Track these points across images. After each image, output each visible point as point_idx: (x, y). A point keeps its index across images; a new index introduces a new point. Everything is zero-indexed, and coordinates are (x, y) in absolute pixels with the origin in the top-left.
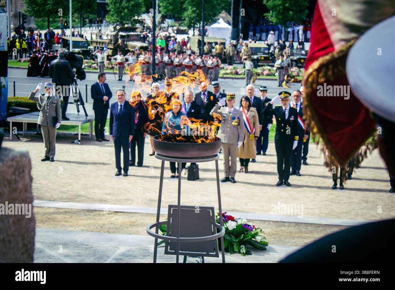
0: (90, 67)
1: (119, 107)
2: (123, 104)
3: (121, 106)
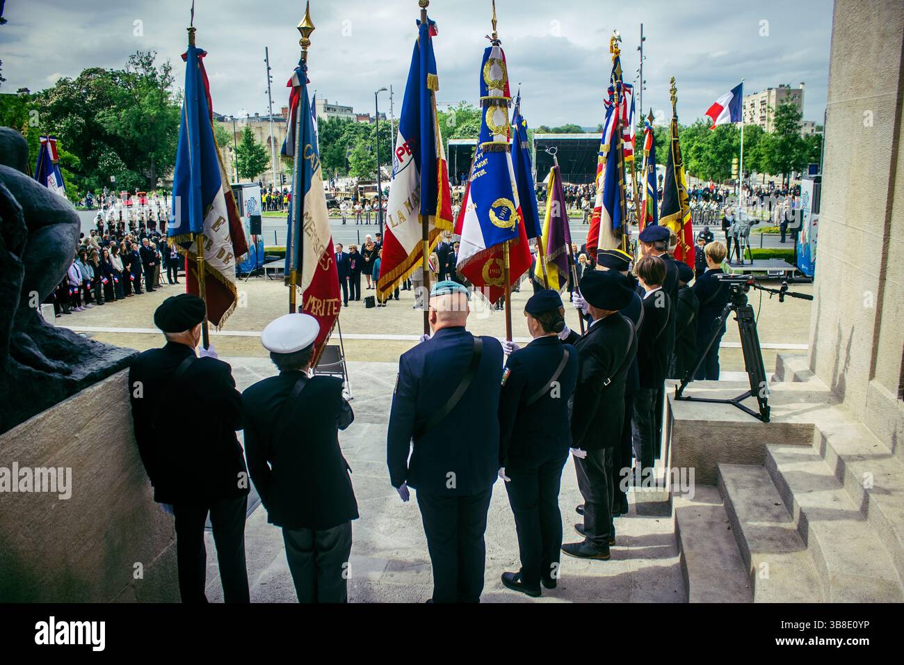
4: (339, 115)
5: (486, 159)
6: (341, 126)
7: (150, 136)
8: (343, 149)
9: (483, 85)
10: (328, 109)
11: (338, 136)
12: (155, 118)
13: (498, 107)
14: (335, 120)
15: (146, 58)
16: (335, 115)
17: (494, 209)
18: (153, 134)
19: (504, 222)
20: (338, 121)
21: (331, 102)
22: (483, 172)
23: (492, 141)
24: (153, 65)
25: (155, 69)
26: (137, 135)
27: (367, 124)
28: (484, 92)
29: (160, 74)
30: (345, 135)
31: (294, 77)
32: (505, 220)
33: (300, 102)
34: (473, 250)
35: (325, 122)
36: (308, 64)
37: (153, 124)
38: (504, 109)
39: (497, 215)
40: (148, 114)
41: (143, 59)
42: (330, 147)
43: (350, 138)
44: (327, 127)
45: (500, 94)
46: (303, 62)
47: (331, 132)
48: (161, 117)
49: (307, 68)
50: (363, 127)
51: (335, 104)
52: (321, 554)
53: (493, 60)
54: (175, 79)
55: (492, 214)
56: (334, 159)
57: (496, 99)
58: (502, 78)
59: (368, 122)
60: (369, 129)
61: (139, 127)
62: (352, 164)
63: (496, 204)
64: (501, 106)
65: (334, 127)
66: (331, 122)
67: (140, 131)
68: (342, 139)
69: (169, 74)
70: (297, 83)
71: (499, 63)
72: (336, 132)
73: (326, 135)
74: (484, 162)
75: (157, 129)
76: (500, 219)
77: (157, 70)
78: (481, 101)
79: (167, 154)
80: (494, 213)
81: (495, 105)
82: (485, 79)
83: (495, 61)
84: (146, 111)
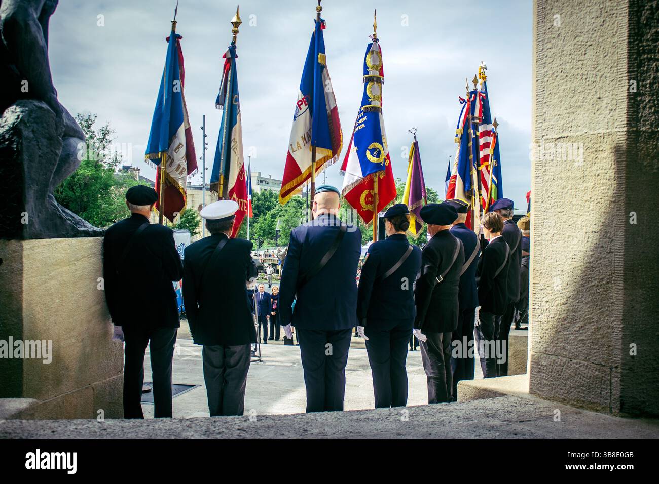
0: (262, 278)
1: (260, 296)
2: (263, 294)
3: (262, 295)
4: (272, 189)
5: (366, 117)
6: (273, 200)
7: (83, 196)
8: (273, 221)
9: (366, 67)
10: (261, 181)
11: (269, 208)
12: (90, 179)
13: (375, 82)
14: (267, 193)
15: (86, 121)
16: (267, 188)
17: (369, 150)
18: (86, 194)
19: (376, 158)
20: (271, 194)
21: (264, 175)
22: (363, 126)
23: (371, 104)
24: (93, 128)
25: (94, 132)
26: (71, 194)
27: (299, 197)
28: (366, 72)
29: (98, 137)
30: (277, 208)
31: (227, 52)
32: (377, 157)
33: (231, 68)
34: (353, 179)
35: (257, 194)
36: (237, 44)
37: (86, 185)
38: (380, 84)
39: (372, 154)
40: (82, 174)
41: (83, 122)
42: (261, 219)
43: (281, 211)
44: (258, 200)
45: (377, 74)
46: (233, 43)
47: (262, 204)
48: (95, 178)
49: (236, 47)
50: (295, 200)
51: (268, 177)
52: (228, 370)
53: (372, 52)
54: (112, 142)
55: (368, 153)
56: (264, 230)
57: (374, 77)
58: (378, 63)
59: (301, 196)
60: (301, 203)
61: (72, 187)
62: (281, 232)
63: (371, 147)
64: (377, 82)
65: (266, 199)
66: (263, 195)
67: (73, 190)
68: (273, 211)
69: (107, 137)
70: (229, 56)
71: (377, 53)
72: (268, 205)
73: (257, 207)
74: (364, 119)
75: (90, 190)
76: (374, 156)
77: (96, 133)
78: (364, 78)
79: (98, 215)
80: (369, 153)
81: (373, 81)
82: (367, 64)
83: (374, 52)
84: (81, 172)
